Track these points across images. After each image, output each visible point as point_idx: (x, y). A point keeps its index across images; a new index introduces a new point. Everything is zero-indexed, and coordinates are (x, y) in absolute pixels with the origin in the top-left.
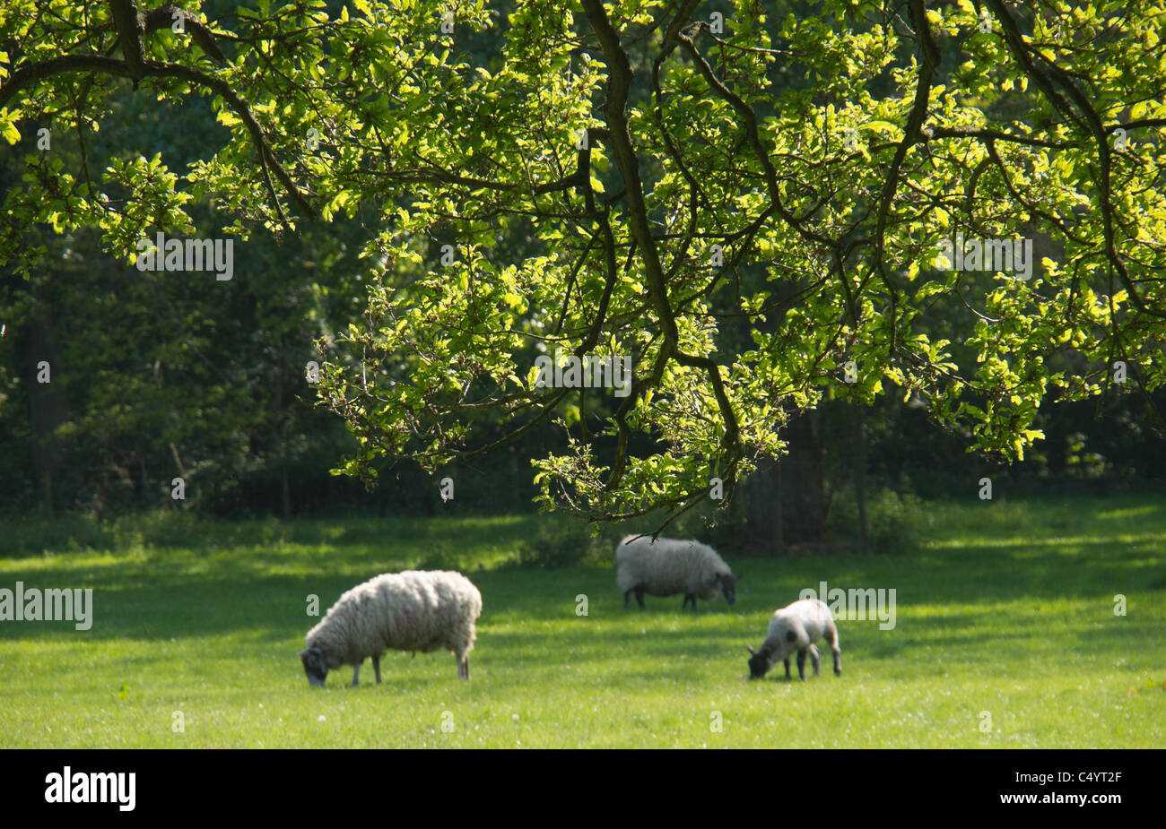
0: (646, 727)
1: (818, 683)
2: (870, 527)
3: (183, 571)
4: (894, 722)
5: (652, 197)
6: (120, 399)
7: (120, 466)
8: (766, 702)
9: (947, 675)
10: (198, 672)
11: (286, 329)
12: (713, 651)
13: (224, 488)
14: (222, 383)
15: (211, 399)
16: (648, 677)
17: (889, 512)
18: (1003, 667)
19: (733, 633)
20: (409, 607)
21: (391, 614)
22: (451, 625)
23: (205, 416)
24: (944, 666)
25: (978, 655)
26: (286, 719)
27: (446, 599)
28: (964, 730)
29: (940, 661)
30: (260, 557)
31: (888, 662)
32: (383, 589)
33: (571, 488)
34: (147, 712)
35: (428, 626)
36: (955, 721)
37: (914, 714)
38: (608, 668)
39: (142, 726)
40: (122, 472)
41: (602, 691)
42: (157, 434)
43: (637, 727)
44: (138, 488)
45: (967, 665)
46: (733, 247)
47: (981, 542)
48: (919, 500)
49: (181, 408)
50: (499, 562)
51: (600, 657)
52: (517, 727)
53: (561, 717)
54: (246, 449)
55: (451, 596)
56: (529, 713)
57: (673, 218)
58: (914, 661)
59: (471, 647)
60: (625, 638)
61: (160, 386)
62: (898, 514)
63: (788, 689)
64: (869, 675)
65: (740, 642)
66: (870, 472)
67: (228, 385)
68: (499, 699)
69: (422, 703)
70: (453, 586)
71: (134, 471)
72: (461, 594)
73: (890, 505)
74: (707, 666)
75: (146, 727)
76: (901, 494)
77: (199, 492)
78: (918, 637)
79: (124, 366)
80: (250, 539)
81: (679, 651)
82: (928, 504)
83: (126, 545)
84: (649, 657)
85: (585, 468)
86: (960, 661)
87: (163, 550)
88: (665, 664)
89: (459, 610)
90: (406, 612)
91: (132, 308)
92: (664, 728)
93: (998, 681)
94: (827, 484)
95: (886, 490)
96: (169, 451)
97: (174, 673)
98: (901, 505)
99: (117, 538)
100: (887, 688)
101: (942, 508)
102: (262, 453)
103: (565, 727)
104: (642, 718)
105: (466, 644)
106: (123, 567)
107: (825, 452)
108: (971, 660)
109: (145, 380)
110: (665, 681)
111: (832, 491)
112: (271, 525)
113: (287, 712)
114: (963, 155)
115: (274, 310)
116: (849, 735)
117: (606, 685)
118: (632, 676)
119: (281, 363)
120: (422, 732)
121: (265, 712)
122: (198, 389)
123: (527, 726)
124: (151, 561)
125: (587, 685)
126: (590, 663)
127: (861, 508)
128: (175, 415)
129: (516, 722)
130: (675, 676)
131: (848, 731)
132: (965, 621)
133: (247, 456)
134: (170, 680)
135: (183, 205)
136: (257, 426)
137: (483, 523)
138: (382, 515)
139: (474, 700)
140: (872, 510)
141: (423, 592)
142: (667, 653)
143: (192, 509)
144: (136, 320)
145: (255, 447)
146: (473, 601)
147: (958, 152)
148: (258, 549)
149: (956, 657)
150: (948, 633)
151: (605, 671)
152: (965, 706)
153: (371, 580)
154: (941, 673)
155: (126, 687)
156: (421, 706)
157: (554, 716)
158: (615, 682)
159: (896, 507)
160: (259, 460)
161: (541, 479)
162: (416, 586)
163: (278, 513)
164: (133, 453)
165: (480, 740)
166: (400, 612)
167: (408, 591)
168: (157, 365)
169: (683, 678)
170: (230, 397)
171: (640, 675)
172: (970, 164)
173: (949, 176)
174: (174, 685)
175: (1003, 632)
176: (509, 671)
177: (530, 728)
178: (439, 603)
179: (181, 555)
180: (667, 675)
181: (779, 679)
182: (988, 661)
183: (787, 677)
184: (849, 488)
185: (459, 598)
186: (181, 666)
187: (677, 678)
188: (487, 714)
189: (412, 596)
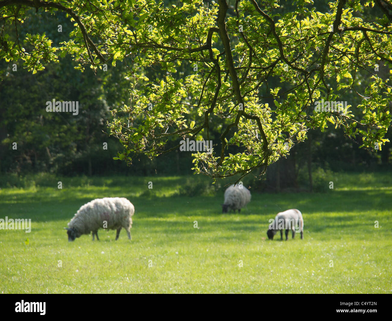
0: (227, 257)
1: (293, 241)
2: (313, 182)
3: (50, 196)
4: (322, 257)
5: (234, 51)
6: (27, 130)
7: (27, 155)
8: (273, 249)
9: (342, 239)
10: (56, 234)
11: (91, 104)
12: (253, 229)
13: (66, 164)
14: (66, 124)
15: (62, 130)
16: (228, 238)
17: (321, 177)
18: (363, 236)
19: (260, 222)
20: (106, 211)
21: (99, 214)
22: (122, 218)
23: (60, 137)
24: (341, 236)
25: (354, 232)
26: (89, 253)
27: (119, 209)
28: (349, 260)
29: (339, 234)
30: (80, 191)
31: (319, 234)
32: (96, 205)
33: (206, 165)
34: (36, 249)
35: (113, 218)
36: (345, 257)
37: (330, 253)
38: (212, 235)
39: (34, 255)
40: (27, 158)
41: (210, 244)
42: (41, 143)
43: (223, 257)
44: (34, 164)
45: (349, 236)
46: (266, 72)
47: (356, 189)
48: (332, 172)
49: (50, 134)
50: (171, 194)
51: (209, 230)
52: (177, 257)
53: (194, 253)
54: (75, 149)
55: (121, 207)
56: (182, 252)
57: (242, 59)
58: (329, 234)
59: (130, 226)
60: (219, 223)
61: (42, 125)
62: (324, 177)
63: (282, 243)
64: (312, 238)
65: (263, 225)
66: (314, 161)
67: (68, 125)
68: (171, 246)
69: (141, 247)
70: (122, 203)
71: (32, 157)
72: (125, 207)
73: (321, 174)
74: (250, 235)
75: (36, 255)
76: (325, 170)
77: (57, 166)
78: (331, 224)
79: (29, 117)
80: (76, 184)
81: (240, 229)
82: (336, 174)
83: (29, 186)
84: (228, 230)
85: (211, 157)
86: (347, 234)
87: (43, 188)
88: (234, 234)
89: (124, 213)
90: (104, 213)
91: (32, 96)
92: (234, 258)
93: (362, 242)
94: (297, 166)
95: (319, 168)
96: (45, 150)
97: (47, 235)
98: (325, 174)
99: (25, 183)
100: (319, 244)
101: (341, 176)
102: (81, 151)
103: (196, 257)
104: (225, 254)
105: (128, 226)
106: (28, 194)
107: (296, 153)
108: (351, 234)
109: (37, 123)
110: (234, 240)
111: (299, 168)
112: (84, 179)
113: (89, 250)
114: (355, 35)
115: (86, 96)
116: (305, 261)
117: (212, 241)
118: (222, 238)
119: (89, 117)
120: (141, 258)
121: (81, 250)
122: (57, 127)
123: (181, 257)
124: (38, 192)
125: (205, 241)
126: (206, 233)
127: (310, 175)
128: (48, 136)
129: (177, 255)
130: (239, 238)
131: (304, 260)
132: (350, 218)
133: (76, 152)
134: (45, 237)
135: (55, 52)
136: (80, 140)
137: (165, 179)
138: (127, 175)
139: (161, 246)
140: (314, 176)
141: (111, 206)
142: (236, 229)
143: (54, 172)
144: (33, 100)
145: (79, 148)
146: (130, 209)
147: (353, 34)
148: (79, 188)
149: (346, 232)
150: (343, 223)
151: (211, 236)
152: (349, 251)
153: (92, 201)
154: (340, 238)
155: (28, 240)
156: (140, 249)
157: (191, 253)
158: (216, 240)
159: (323, 175)
160: (80, 154)
161: (195, 161)
162: (108, 204)
163: (87, 174)
164: (32, 151)
165: (163, 261)
166: (102, 213)
167: (106, 206)
168: (41, 117)
169: (241, 239)
170: (69, 130)
171: (225, 237)
172: (358, 39)
173: (350, 43)
174: (46, 239)
175: (364, 223)
176: (174, 236)
177: (182, 257)
178: (117, 210)
179: (49, 189)
180: (235, 238)
181: (278, 240)
182: (358, 234)
183: (281, 239)
184: (305, 167)
185: (124, 208)
186: (49, 232)
187: (239, 239)
188: (166, 252)
189: (107, 207)
